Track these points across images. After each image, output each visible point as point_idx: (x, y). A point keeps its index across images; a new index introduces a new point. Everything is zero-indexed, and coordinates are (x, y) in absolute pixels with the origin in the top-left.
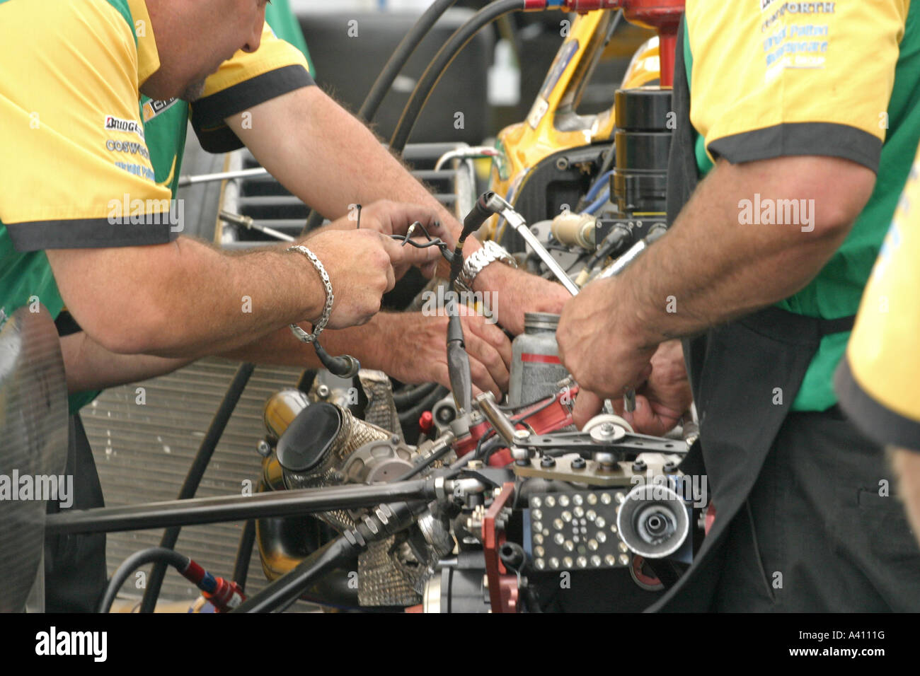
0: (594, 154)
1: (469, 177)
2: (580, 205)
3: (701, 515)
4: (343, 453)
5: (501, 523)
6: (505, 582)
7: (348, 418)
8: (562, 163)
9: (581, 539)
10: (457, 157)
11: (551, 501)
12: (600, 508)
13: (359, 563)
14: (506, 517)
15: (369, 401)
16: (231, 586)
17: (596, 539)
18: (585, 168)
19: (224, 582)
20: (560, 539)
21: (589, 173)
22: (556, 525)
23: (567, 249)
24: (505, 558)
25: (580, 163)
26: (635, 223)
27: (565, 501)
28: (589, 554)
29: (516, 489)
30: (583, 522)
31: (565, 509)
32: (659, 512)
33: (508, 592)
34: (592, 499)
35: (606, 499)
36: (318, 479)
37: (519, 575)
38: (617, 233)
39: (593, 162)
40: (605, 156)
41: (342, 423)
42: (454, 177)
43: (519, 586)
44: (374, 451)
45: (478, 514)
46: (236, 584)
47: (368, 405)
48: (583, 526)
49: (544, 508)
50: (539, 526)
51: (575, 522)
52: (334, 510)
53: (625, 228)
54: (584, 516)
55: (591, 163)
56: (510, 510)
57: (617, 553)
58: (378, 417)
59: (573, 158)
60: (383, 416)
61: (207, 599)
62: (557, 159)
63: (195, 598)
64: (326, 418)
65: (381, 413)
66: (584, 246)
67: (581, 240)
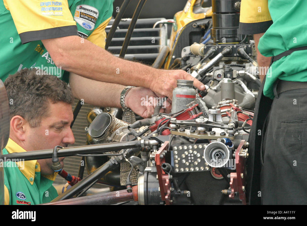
0: (206, 22)
1: (165, 30)
2: (201, 40)
3: (234, 152)
4: (112, 131)
5: (162, 156)
6: (164, 177)
7: (114, 118)
8: (194, 25)
9: (192, 161)
10: (161, 23)
11: (181, 148)
12: (198, 150)
13: (121, 170)
14: (164, 154)
15: (123, 112)
16: (77, 179)
17: (197, 161)
18: (203, 27)
19: (75, 177)
20: (184, 161)
21: (204, 28)
22: (182, 156)
23: (195, 57)
24: (164, 168)
25: (201, 25)
26: (218, 47)
27: (185, 147)
28: (195, 167)
29: (169, 143)
30: (192, 155)
31: (186, 150)
32: (219, 151)
33: (165, 181)
34: (195, 147)
35: (200, 146)
36: (104, 140)
37: (169, 174)
38: (212, 50)
39: (206, 25)
40: (210, 22)
41: (111, 120)
42: (160, 30)
43: (169, 178)
44: (123, 130)
45: (154, 153)
46: (79, 178)
47: (123, 114)
48: (192, 156)
49: (178, 150)
50: (177, 157)
51: (189, 155)
52: (109, 151)
53: (214, 48)
54: (192, 153)
55: (205, 25)
56: (166, 151)
57: (205, 166)
58: (127, 118)
59: (199, 23)
60: (129, 117)
61: (69, 183)
62: (193, 24)
63: (65, 183)
64: (106, 119)
65: (128, 116)
66: (201, 55)
67: (200, 53)
